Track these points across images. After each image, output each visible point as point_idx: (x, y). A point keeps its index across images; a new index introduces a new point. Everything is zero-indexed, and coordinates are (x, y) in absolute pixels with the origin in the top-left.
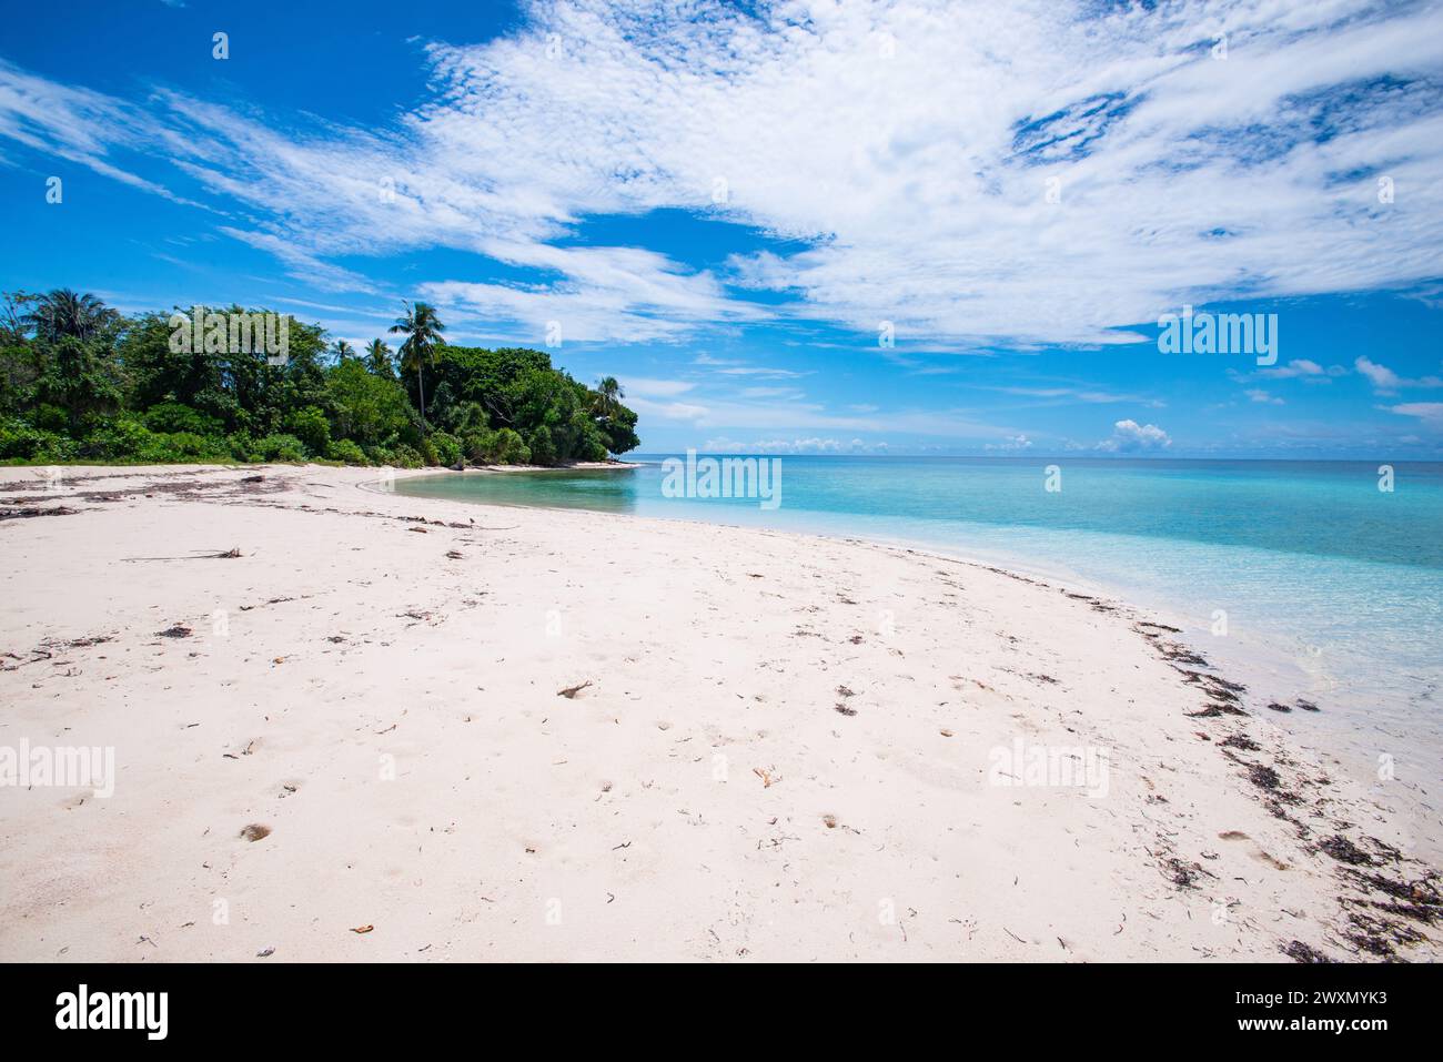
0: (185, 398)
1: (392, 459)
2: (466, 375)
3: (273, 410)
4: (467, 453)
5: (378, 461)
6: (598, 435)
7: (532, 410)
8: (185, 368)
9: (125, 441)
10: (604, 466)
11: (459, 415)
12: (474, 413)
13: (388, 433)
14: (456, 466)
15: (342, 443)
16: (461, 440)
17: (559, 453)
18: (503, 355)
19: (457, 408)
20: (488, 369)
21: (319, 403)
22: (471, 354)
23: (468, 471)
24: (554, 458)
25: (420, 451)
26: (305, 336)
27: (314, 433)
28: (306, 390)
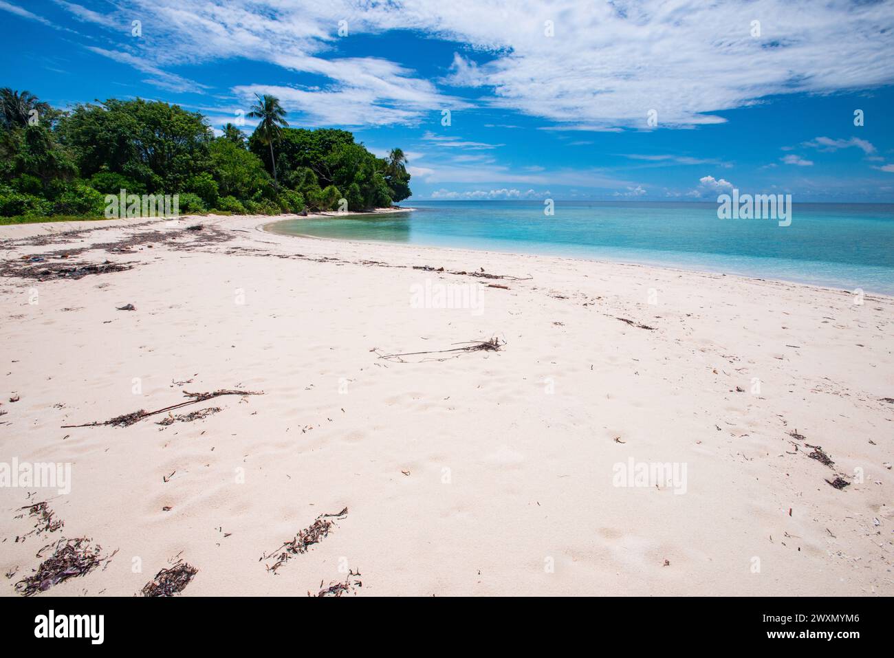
0: (115, 168)
1: (260, 209)
2: (296, 148)
3: (178, 175)
4: (307, 203)
5: (252, 211)
6: (386, 189)
7: (345, 173)
8: (112, 146)
9: (85, 201)
10: (393, 211)
11: (297, 177)
12: (309, 175)
13: (254, 191)
14: (302, 213)
15: (227, 198)
16: (301, 194)
17: (366, 202)
18: (320, 134)
19: (295, 172)
20: (311, 144)
21: (209, 170)
22: (298, 133)
23: (310, 216)
24: (363, 206)
25: (277, 203)
26: (191, 121)
27: (208, 192)
28: (198, 160)
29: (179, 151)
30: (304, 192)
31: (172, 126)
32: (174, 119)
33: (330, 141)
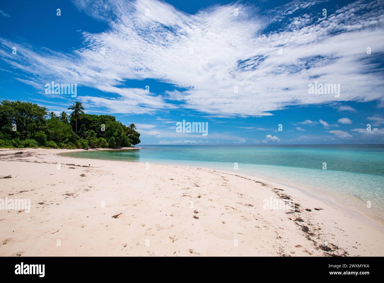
1: (66, 147)
2: (90, 122)
3: (28, 132)
4: (90, 145)
5: (61, 147)
6: (129, 140)
7: (110, 132)
10: (130, 148)
11: (87, 134)
12: (92, 133)
13: (65, 139)
15: (50, 142)
16: (88, 141)
17: (117, 145)
18: (101, 117)
19: (87, 132)
20: (97, 121)
21: (43, 130)
22: (92, 116)
24: (116, 146)
25: (75, 144)
26: (40, 110)
27: (41, 139)
28: (40, 126)
29: (31, 122)
31: (30, 112)
32: (32, 109)
33: (105, 120)
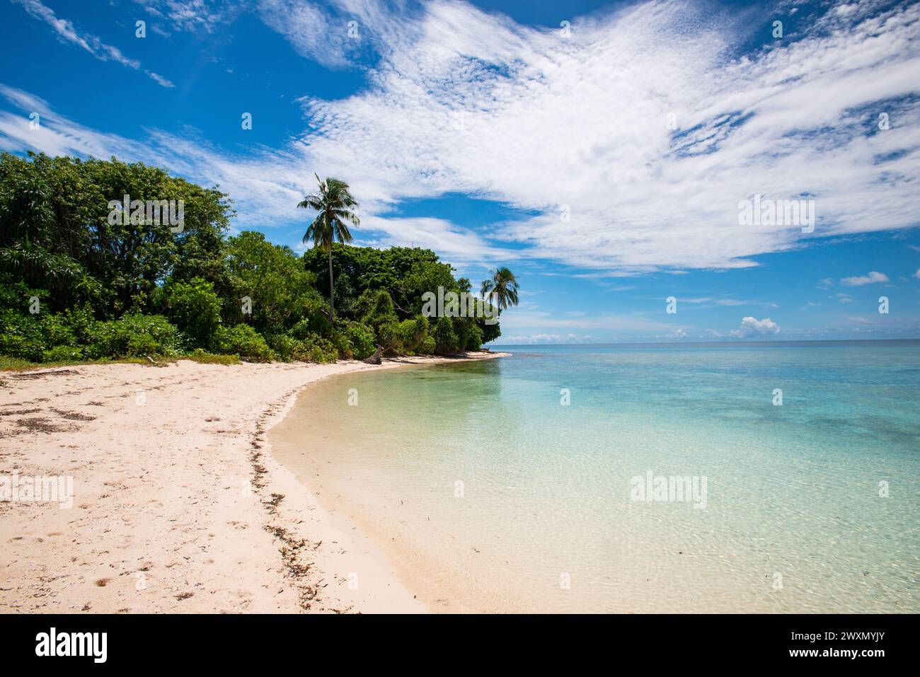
11: (364, 304)
12: (383, 301)
14: (372, 358)
16: (370, 328)
18: (393, 253)
19: (361, 298)
20: (381, 264)
22: (364, 252)
23: (387, 365)
25: (331, 340)
30: (376, 326)
33: (407, 260)
